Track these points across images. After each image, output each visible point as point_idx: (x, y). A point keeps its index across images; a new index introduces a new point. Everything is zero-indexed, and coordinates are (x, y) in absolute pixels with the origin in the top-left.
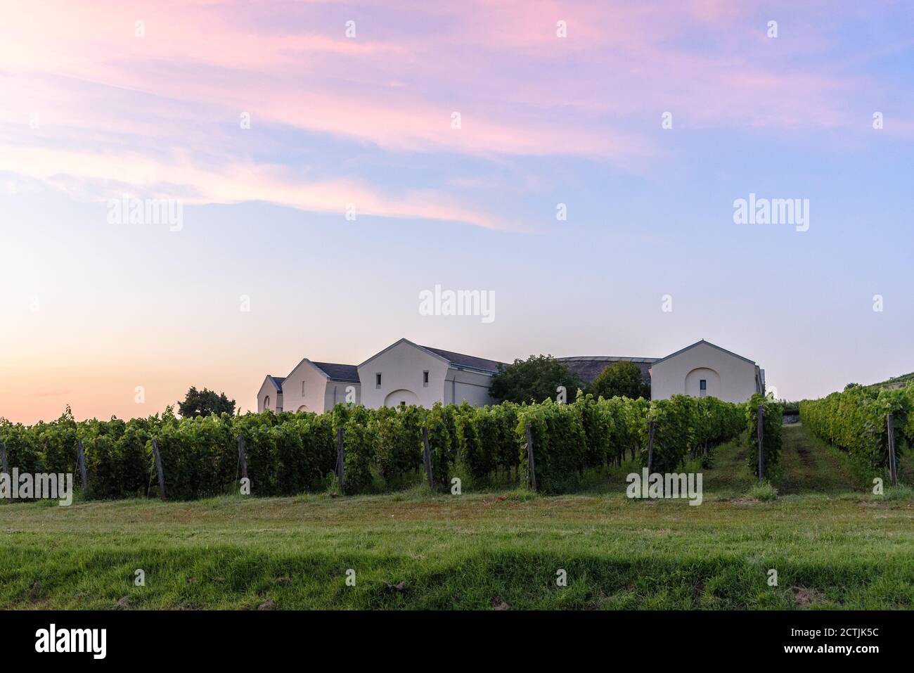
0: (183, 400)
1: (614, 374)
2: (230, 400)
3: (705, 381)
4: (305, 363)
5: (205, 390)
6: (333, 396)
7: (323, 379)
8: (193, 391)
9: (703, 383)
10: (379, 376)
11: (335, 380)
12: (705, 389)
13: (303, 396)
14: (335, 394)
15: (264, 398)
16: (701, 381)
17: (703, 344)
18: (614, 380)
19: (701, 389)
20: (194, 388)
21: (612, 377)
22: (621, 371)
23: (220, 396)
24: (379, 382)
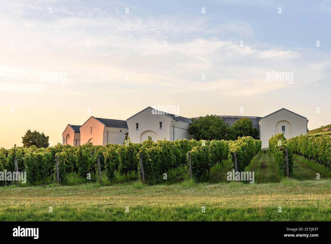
0: (24, 136)
1: (241, 124)
2: (46, 136)
3: (284, 127)
4: (92, 118)
5: (35, 131)
6: (107, 134)
7: (102, 126)
8: (29, 132)
9: (283, 128)
10: (137, 124)
11: (108, 126)
12: (284, 130)
13: (92, 134)
14: (108, 133)
15: (66, 136)
16: (282, 127)
17: (283, 110)
18: (241, 126)
19: (282, 130)
20: (30, 130)
21: (240, 125)
22: (244, 122)
23: (41, 134)
24: (137, 127)
